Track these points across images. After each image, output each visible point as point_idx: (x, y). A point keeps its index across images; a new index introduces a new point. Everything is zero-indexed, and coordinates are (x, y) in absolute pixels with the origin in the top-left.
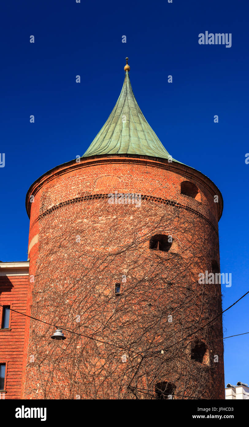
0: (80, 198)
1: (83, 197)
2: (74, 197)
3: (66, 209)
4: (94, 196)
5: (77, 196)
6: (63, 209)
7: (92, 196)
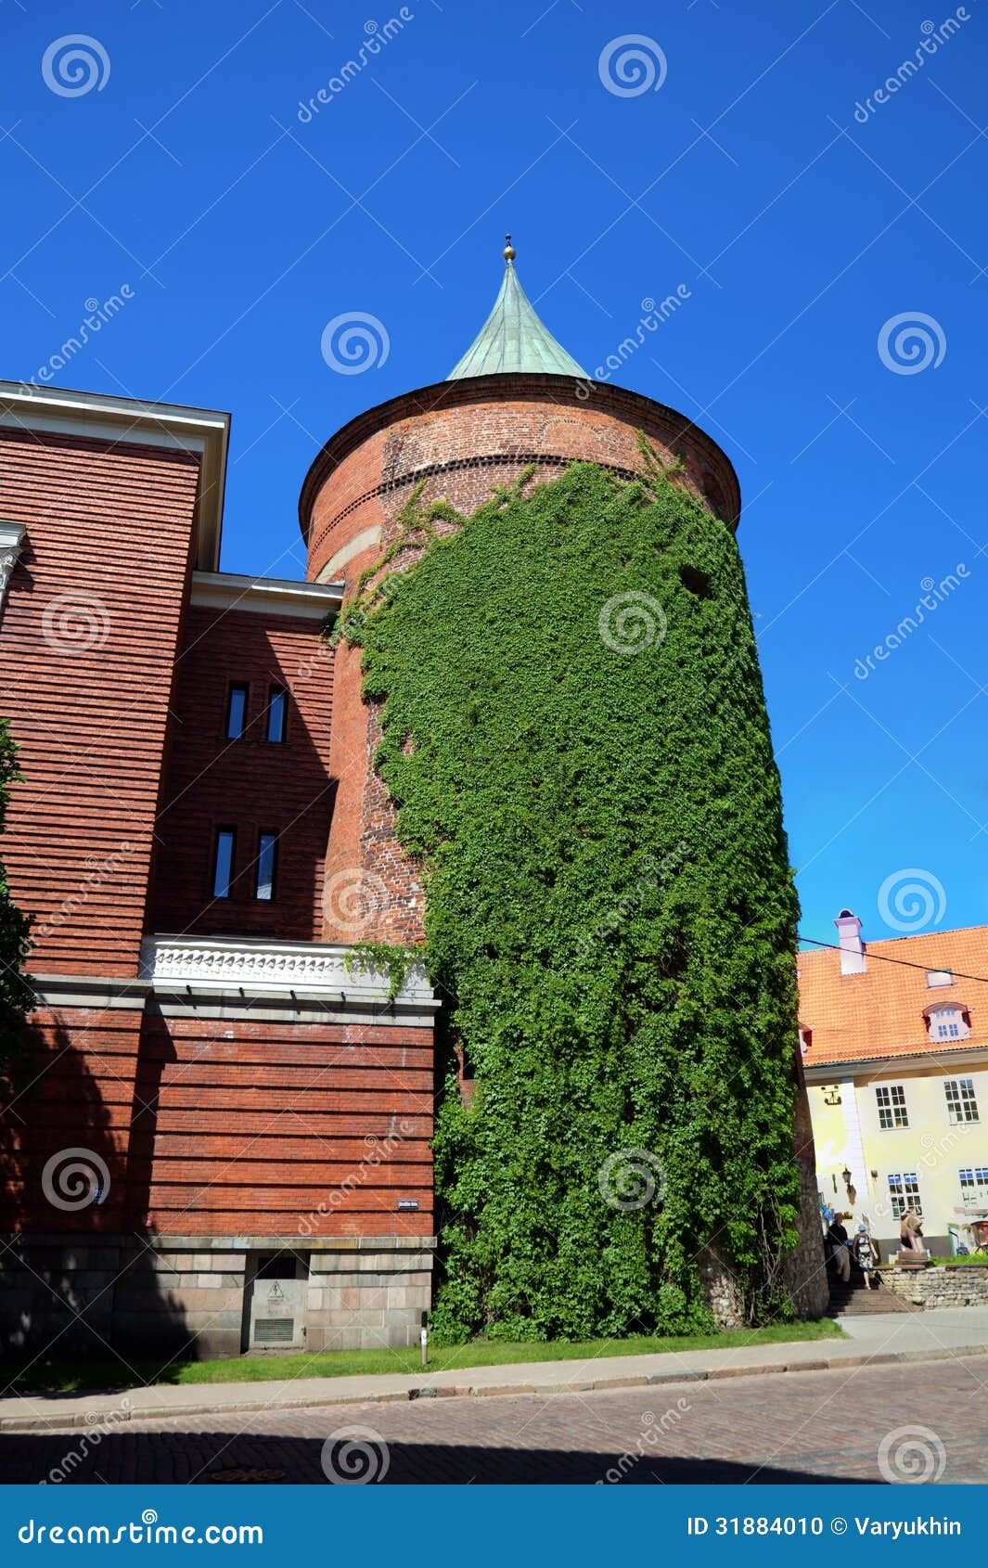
0: (506, 457)
1: (513, 456)
2: (492, 453)
3: (471, 476)
4: (543, 457)
5: (499, 452)
6: (462, 476)
7: (536, 456)
